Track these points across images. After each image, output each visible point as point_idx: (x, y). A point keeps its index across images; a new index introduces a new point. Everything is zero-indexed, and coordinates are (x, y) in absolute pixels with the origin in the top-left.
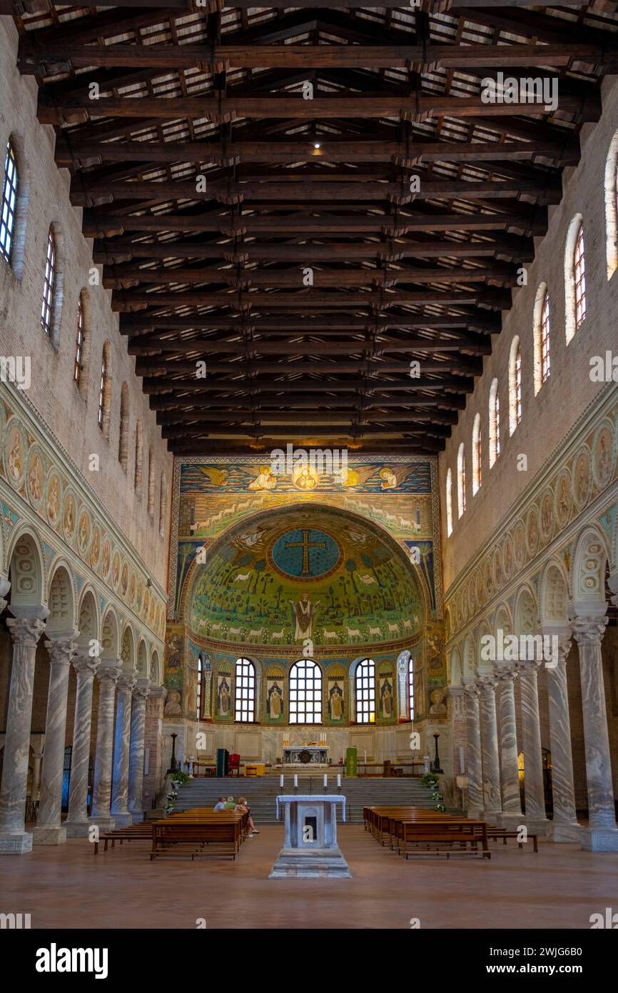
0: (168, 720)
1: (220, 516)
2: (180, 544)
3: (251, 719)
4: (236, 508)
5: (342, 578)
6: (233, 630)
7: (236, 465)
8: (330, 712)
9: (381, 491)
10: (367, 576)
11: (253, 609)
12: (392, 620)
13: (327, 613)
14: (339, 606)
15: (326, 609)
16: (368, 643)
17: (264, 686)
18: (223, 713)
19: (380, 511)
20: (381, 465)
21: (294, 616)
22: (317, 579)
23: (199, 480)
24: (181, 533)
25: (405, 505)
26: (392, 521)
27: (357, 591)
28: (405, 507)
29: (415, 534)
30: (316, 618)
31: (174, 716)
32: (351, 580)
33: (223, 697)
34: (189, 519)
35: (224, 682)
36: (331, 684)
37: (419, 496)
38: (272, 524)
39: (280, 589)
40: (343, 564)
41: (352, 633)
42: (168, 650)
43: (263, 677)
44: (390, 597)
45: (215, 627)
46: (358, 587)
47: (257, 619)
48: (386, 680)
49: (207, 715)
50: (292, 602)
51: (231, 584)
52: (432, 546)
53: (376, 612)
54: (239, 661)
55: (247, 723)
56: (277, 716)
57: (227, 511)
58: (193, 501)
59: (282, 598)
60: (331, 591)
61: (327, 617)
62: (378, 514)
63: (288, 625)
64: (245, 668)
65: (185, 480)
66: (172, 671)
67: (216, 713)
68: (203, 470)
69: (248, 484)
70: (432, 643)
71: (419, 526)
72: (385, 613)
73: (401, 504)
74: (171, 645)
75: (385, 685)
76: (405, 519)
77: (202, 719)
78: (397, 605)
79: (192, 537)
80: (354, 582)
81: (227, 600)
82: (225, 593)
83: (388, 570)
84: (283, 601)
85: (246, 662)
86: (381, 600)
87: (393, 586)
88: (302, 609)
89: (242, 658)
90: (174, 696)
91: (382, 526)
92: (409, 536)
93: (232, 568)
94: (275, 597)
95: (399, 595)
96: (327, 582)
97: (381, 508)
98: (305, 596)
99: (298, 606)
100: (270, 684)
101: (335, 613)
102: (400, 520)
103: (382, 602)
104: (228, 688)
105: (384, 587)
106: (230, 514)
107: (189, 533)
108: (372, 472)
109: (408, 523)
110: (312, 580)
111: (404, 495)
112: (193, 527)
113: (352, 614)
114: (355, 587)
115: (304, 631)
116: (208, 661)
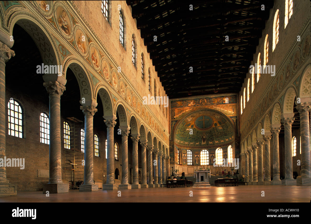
0: (171, 164)
1: (181, 114)
2: (172, 121)
3: (191, 164)
4: (185, 111)
5: (213, 128)
6: (186, 143)
7: (185, 100)
8: (211, 162)
9: (223, 104)
10: (220, 127)
11: (191, 137)
12: (227, 138)
13: (210, 137)
14: (213, 135)
15: (209, 136)
16: (221, 144)
17: (194, 156)
18: (184, 163)
19: (223, 109)
20: (223, 97)
21: (201, 139)
22: (207, 129)
23: (175, 105)
24: (172, 119)
25: (230, 107)
26: (226, 112)
27: (217, 131)
28: (230, 108)
29: (232, 115)
30: (207, 139)
31: (172, 163)
32: (216, 128)
33: (184, 159)
34: (174, 115)
35: (184, 155)
36: (211, 155)
37: (233, 104)
38: (195, 115)
39: (198, 132)
40: (214, 125)
41: (216, 142)
43: (194, 154)
44: (226, 132)
45: (182, 142)
46: (218, 130)
47: (192, 140)
48: (225, 153)
49: (181, 163)
50: (201, 135)
51: (185, 131)
52: (237, 118)
53: (222, 136)
54: (188, 150)
55: (190, 165)
56: (198, 163)
57: (183, 112)
58: (174, 110)
59: (198, 134)
60: (211, 132)
61: (210, 138)
62: (222, 110)
63: (200, 141)
64: (190, 152)
65: (172, 105)
66: (171, 152)
68: (177, 102)
69: (188, 105)
70: (237, 143)
71: (233, 113)
72: (225, 136)
74: (171, 147)
75: (225, 154)
76: (230, 111)
77: (179, 164)
78: (228, 134)
79: (175, 120)
80: (216, 129)
81: (184, 135)
82: (184, 134)
83: (225, 125)
84: (198, 135)
85: (190, 151)
86: (224, 133)
87: (227, 129)
88: (203, 137)
89: (189, 150)
90: (172, 159)
91: (224, 113)
92: (231, 115)
93: (185, 127)
94: (197, 134)
95: (228, 131)
96: (209, 130)
97: (223, 108)
98: (204, 133)
99: (202, 136)
100: (196, 156)
101: (212, 137)
102: (228, 111)
103: (224, 134)
104: (185, 157)
105: (224, 130)
106: (184, 113)
107: (174, 118)
108: (221, 99)
109: (230, 112)
110: (206, 129)
111: (230, 104)
112: (175, 117)
113: (216, 137)
114: (217, 130)
115: (204, 142)
116: (180, 151)
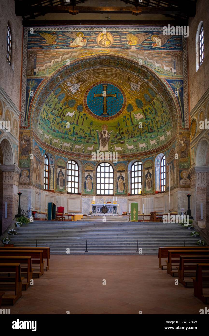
0: (21, 186)
1: (52, 63)
2: (28, 80)
3: (76, 192)
4: (61, 58)
5: (125, 117)
6: (65, 144)
7: (62, 32)
8: (117, 188)
9: (152, 49)
10: (139, 114)
11: (77, 134)
12: (152, 138)
13: (116, 137)
14: (123, 133)
15: (116, 135)
16: (139, 152)
17: (83, 175)
18: (60, 188)
19: (151, 61)
20: (152, 33)
21: (99, 139)
22: (111, 118)
23: (39, 41)
24: (28, 74)
25: (167, 58)
26: (158, 67)
27: (133, 124)
28: (167, 59)
29: (172, 76)
30: (110, 140)
31: (25, 184)
32: (129, 118)
33: (61, 179)
34: (33, 65)
35: (61, 171)
36: (118, 174)
37: (175, 52)
38: (85, 77)
39: (91, 123)
40: (126, 108)
41: (129, 147)
42: (21, 145)
43: (82, 170)
44: (151, 125)
45: (56, 141)
46: (133, 121)
47: (79, 139)
48: (148, 171)
49: (51, 188)
50: (98, 131)
51: (64, 118)
52: (182, 83)
53: (143, 135)
54: (70, 162)
55: (74, 194)
56: (90, 191)
57: (56, 60)
58: (35, 54)
59: (92, 129)
60: (119, 125)
61: (116, 139)
62: (150, 62)
63: (96, 143)
64: (73, 166)
65: (31, 41)
66: (24, 157)
67: (56, 187)
68: (41, 35)
69: (69, 44)
70: (182, 142)
71: (175, 71)
72: (148, 135)
73: (165, 57)
74: (23, 142)
75: (147, 174)
76: (166, 66)
77: (48, 190)
78: (156, 128)
79: (35, 76)
80: (131, 118)
81: (62, 126)
82: (61, 122)
83: (151, 107)
84: (93, 130)
85: (73, 163)
86: (147, 128)
87: (154, 118)
88: (103, 135)
89: (72, 160)
90: (25, 173)
91: (153, 70)
92: (169, 77)
93: (64, 107)
94: (89, 128)
95: (157, 123)
96: (116, 119)
97: (152, 59)
98: (105, 127)
99: (101, 133)
100: (86, 174)
101: (120, 137)
102: (163, 67)
103: (147, 129)
105: (148, 119)
106: (58, 62)
107: (33, 74)
108: (146, 37)
109: (168, 68)
110: (108, 119)
111: (166, 51)
112: (36, 70)
113: (130, 136)
114: (132, 121)
115: (104, 147)
116: (51, 160)
